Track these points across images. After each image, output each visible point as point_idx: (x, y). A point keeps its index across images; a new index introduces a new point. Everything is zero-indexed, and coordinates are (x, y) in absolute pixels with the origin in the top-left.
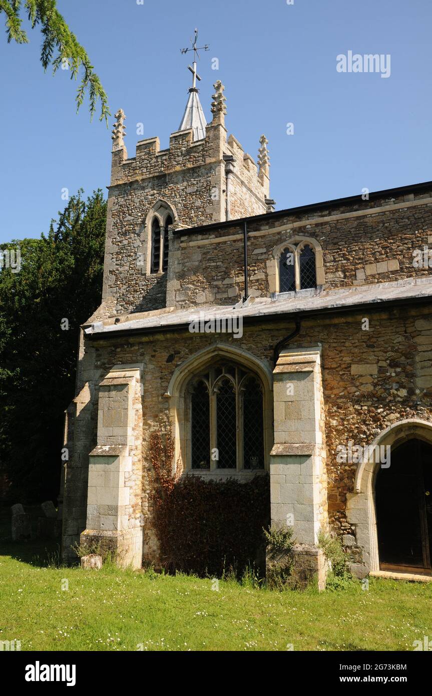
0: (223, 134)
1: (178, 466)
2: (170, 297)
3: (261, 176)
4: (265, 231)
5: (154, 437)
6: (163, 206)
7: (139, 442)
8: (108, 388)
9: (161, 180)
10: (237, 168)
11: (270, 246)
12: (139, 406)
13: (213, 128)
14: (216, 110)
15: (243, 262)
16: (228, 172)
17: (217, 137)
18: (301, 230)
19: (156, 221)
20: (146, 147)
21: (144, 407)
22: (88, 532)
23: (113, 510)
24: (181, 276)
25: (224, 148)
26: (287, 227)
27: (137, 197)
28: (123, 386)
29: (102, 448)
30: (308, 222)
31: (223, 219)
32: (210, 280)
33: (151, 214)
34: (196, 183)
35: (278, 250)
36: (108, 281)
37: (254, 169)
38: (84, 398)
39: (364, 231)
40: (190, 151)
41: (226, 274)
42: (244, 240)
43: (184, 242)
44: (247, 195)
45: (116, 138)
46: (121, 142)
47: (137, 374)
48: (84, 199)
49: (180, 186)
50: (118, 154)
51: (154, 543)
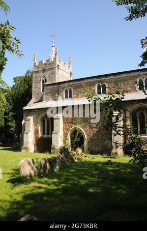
0: (57, 60)
1: (40, 135)
2: (44, 99)
3: (69, 67)
4: (62, 85)
5: (36, 129)
6: (44, 77)
7: (33, 130)
8: (27, 120)
9: (44, 71)
10: (61, 67)
11: (63, 89)
12: (33, 124)
13: (55, 59)
14: (56, 55)
15: (58, 92)
16: (58, 69)
17: (56, 61)
18: (69, 85)
19: (43, 80)
20: (41, 62)
21: (34, 124)
22: (24, 146)
23: (28, 142)
24: (46, 94)
25: (57, 63)
26: (66, 84)
27: (39, 74)
28: (29, 120)
29: (26, 131)
30: (71, 84)
31: (57, 82)
32: (52, 95)
33: (42, 78)
34: (51, 72)
35: (65, 89)
36: (33, 93)
37: (67, 66)
38: (23, 122)
39: (81, 86)
40: (50, 64)
41: (55, 94)
42: (58, 87)
43: (47, 87)
44: (64, 73)
45: (34, 60)
46: (36, 61)
47: (32, 117)
48: (30, 70)
49: (48, 72)
50: (35, 64)
51: (36, 148)
